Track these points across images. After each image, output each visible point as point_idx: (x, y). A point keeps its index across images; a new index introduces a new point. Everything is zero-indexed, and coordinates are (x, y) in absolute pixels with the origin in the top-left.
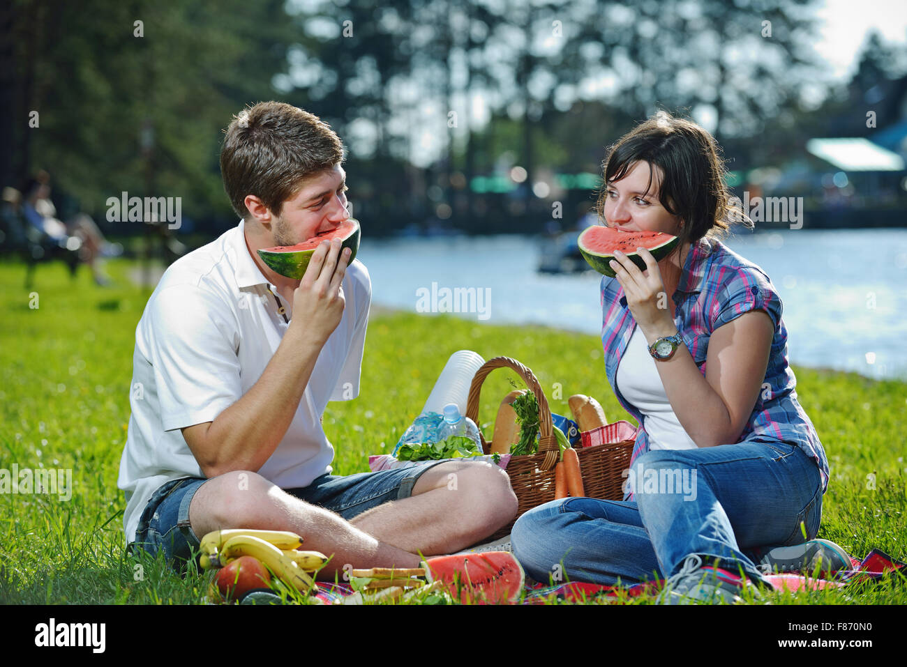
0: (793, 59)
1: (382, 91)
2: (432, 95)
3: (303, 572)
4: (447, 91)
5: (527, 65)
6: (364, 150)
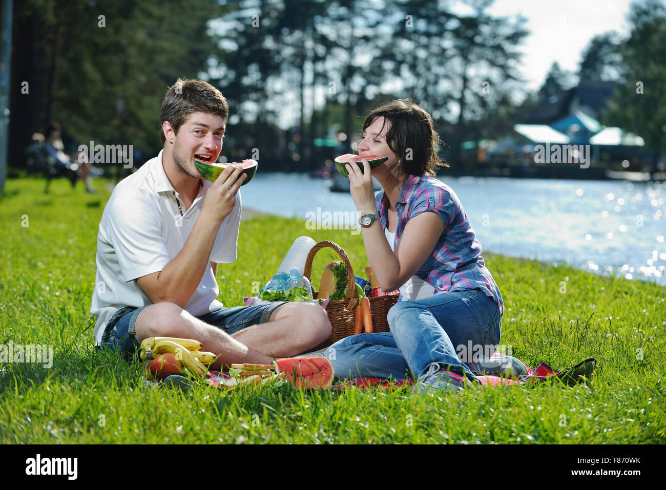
1: (262, 84)
2: (292, 88)
3: (201, 364)
4: (302, 86)
5: (349, 72)
6: (250, 118)
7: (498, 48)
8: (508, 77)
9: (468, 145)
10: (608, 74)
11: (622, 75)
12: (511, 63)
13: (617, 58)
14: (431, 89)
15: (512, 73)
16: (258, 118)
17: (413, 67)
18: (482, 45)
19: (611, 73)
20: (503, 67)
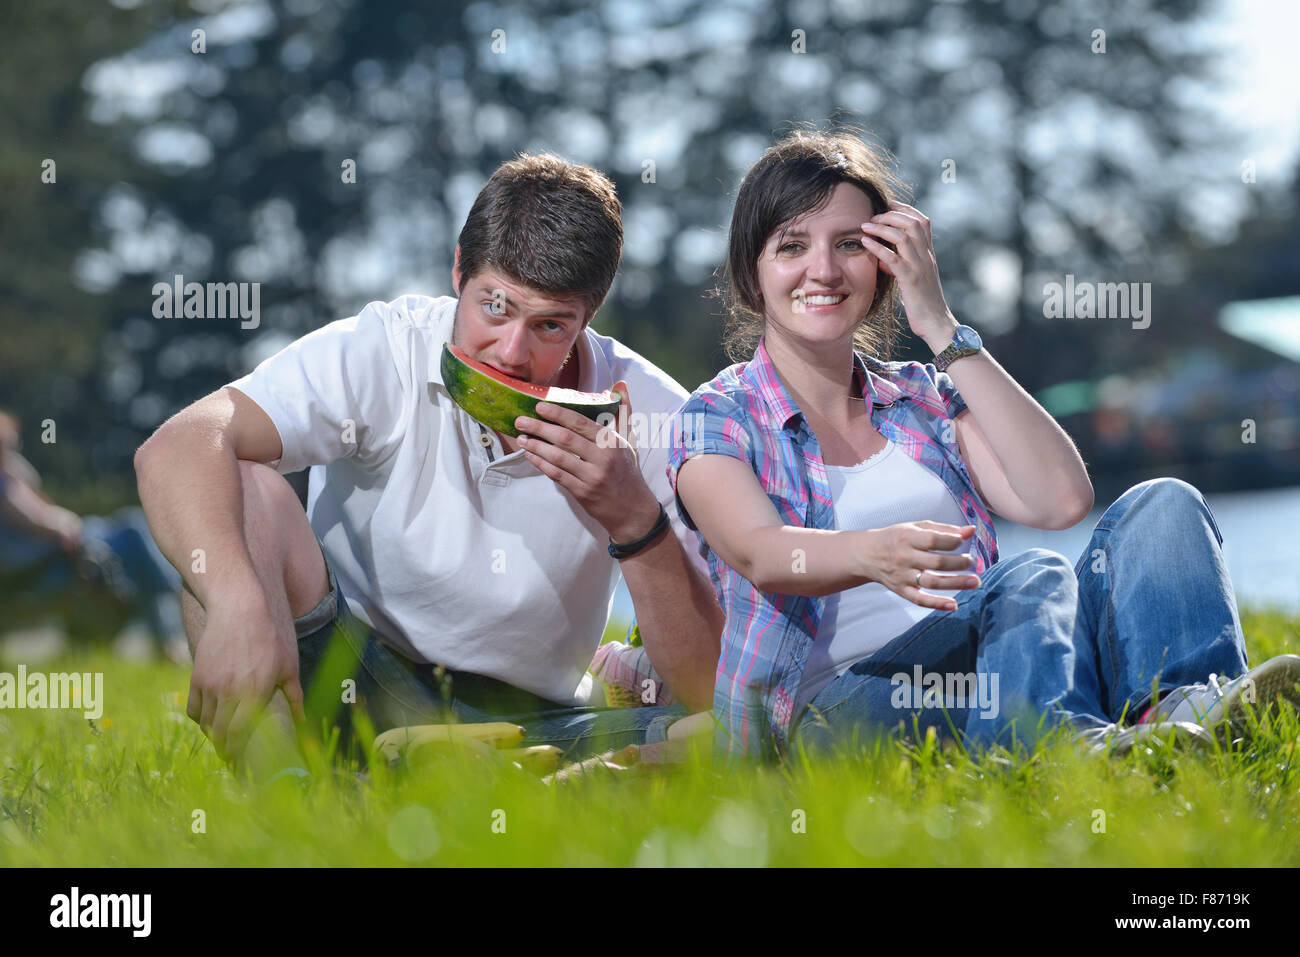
0: (1171, 143)
1: (310, 272)
2: (418, 272)
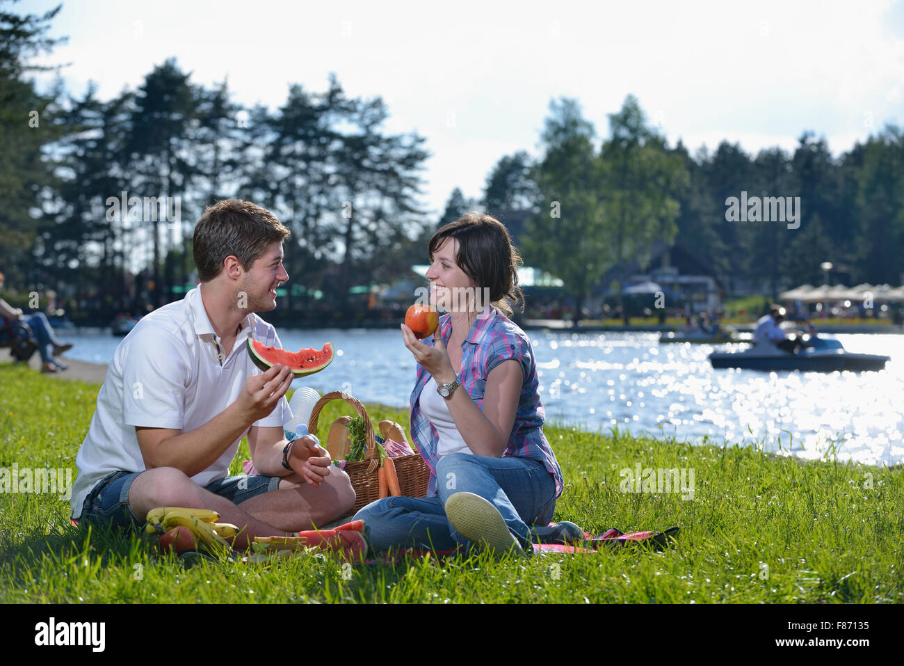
3: (221, 538)
6: (93, 261)
7: (391, 173)
8: (404, 208)
9: (358, 290)
10: (520, 203)
11: (536, 204)
12: (407, 191)
13: (531, 184)
14: (311, 223)
15: (408, 203)
16: (103, 261)
17: (290, 198)
18: (372, 170)
19: (524, 202)
20: (397, 197)
